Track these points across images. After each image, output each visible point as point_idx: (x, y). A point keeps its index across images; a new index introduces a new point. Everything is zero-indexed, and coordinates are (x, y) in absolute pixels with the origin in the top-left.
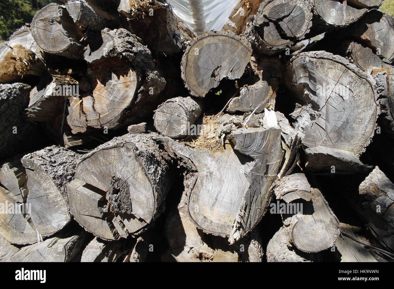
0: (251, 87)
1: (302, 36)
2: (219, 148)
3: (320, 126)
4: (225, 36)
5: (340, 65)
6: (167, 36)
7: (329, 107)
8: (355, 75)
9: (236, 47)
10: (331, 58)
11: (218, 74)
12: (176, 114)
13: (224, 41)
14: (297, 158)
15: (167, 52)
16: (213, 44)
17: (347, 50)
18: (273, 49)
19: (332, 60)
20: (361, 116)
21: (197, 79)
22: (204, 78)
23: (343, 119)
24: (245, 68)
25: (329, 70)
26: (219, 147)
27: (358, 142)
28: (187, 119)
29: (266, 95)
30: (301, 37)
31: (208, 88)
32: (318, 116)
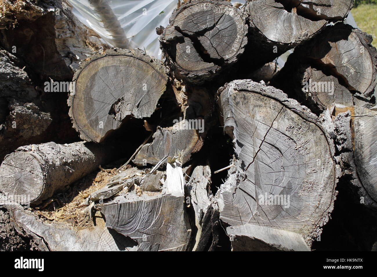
0: (166, 130)
1: (233, 57)
2: (87, 224)
3: (247, 194)
4: (129, 56)
5: (273, 101)
6: (56, 55)
7: (259, 165)
8: (298, 117)
9: (145, 71)
10: (259, 91)
11: (119, 110)
12: (28, 169)
13: (128, 62)
14: (215, 240)
15: (55, 76)
16: (111, 68)
17: (303, 79)
18: (190, 75)
19: (260, 93)
20: (312, 179)
21: (89, 117)
22: (98, 115)
23: (283, 183)
24: (157, 103)
25: (256, 109)
26: (87, 222)
27: (308, 219)
28: (43, 177)
29: (189, 142)
30: (230, 59)
31: (104, 130)
32: (243, 177)
